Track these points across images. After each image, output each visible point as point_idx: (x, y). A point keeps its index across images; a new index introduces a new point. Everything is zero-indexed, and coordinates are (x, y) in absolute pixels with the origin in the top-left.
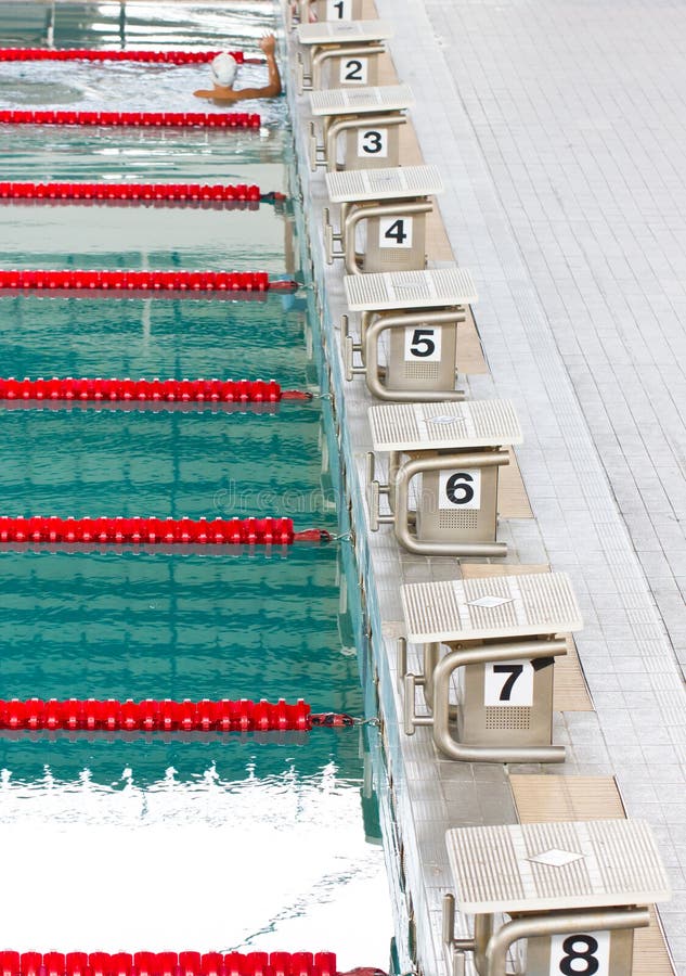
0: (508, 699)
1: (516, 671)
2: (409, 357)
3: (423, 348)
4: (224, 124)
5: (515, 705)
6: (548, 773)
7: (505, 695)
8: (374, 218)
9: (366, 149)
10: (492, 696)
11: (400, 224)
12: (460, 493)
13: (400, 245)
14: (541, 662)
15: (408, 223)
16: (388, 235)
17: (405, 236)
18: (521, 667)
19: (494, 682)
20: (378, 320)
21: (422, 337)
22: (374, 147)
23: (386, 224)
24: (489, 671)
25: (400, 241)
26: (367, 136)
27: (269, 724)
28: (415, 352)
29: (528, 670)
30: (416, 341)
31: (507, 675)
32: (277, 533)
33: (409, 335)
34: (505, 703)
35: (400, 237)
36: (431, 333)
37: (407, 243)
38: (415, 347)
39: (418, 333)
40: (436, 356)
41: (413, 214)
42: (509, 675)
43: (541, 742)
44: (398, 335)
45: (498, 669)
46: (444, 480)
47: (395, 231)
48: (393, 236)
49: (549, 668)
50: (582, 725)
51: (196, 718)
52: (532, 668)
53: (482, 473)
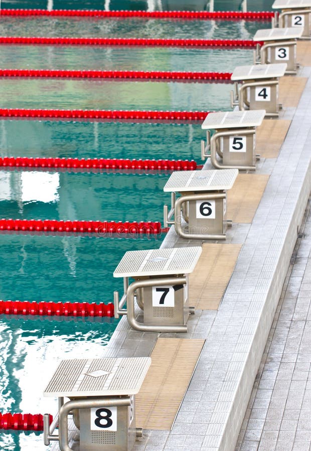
0: (163, 303)
1: (166, 291)
2: (232, 150)
3: (238, 146)
4: (251, 45)
5: (166, 306)
6: (177, 337)
7: (162, 301)
8: (253, 87)
9: (279, 56)
10: (156, 302)
11: (264, 90)
12: (206, 211)
13: (265, 100)
14: (178, 287)
15: (268, 90)
16: (259, 95)
17: (267, 96)
18: (169, 289)
19: (157, 296)
20: (216, 133)
21: (237, 141)
22: (283, 55)
23: (258, 90)
24: (154, 291)
25: (265, 98)
26: (280, 50)
27: (94, 313)
28: (234, 148)
29: (172, 290)
30: (234, 143)
31: (162, 293)
32: (152, 229)
33: (231, 140)
34: (162, 305)
35: (265, 96)
36: (241, 139)
37: (268, 99)
38: (234, 145)
39: (235, 139)
40: (244, 150)
41: (271, 85)
42: (163, 292)
43: (179, 323)
44: (226, 140)
45: (158, 290)
46: (198, 205)
47: (262, 93)
48: (262, 95)
49: (181, 289)
50: (207, 316)
51: (62, 310)
52: (174, 290)
53: (216, 202)
